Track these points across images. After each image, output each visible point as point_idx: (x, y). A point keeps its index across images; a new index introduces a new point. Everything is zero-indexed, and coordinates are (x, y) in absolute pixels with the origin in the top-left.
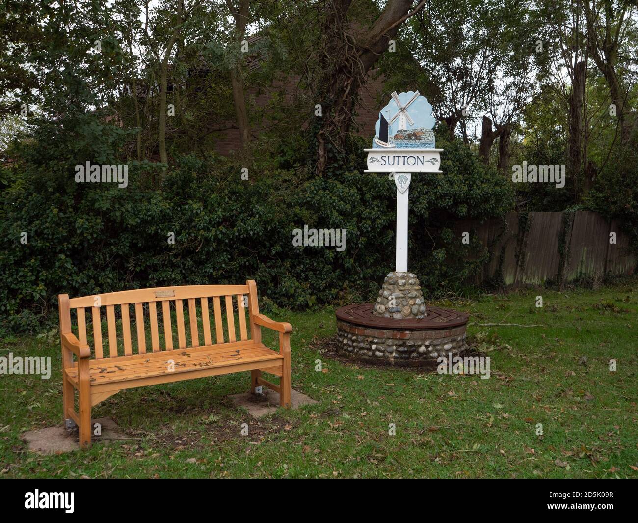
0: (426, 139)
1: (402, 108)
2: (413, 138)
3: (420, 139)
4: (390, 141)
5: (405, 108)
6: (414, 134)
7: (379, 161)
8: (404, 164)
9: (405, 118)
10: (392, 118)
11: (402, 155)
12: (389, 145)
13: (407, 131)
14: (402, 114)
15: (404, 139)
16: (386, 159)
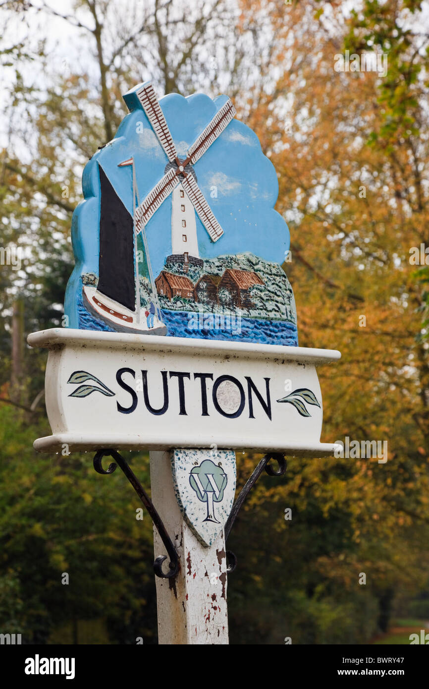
0: (270, 305)
1: (176, 163)
2: (226, 295)
3: (248, 305)
4: (143, 303)
5: (188, 163)
6: (229, 282)
7: (110, 393)
8: (205, 412)
9: (190, 208)
10: (144, 201)
11: (192, 367)
12: (140, 319)
13: (197, 263)
14: (178, 186)
15: (196, 298)
16: (137, 385)
